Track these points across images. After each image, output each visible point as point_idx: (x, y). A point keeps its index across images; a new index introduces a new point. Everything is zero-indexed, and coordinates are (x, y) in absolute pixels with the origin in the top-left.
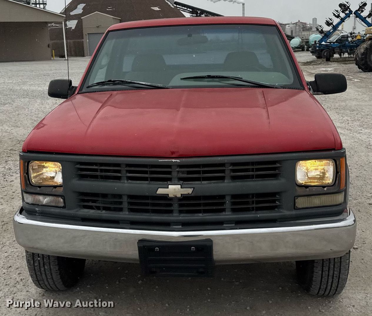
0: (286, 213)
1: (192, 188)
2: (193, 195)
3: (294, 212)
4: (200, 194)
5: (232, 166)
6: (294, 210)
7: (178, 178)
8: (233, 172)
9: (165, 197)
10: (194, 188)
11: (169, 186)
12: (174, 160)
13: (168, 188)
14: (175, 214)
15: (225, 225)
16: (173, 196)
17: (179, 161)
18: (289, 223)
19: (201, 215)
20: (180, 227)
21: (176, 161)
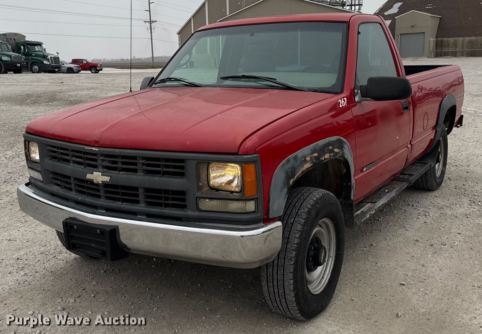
0: (190, 213)
1: (109, 176)
2: (110, 183)
3: (197, 214)
4: (115, 183)
5: (145, 160)
6: (197, 211)
7: (102, 166)
8: (147, 167)
9: (91, 182)
10: (111, 177)
11: (94, 173)
12: (94, 149)
13: (93, 174)
14: (102, 200)
15: (138, 216)
16: (96, 182)
17: (98, 150)
18: (195, 224)
19: (120, 203)
20: (104, 211)
21: (95, 149)
